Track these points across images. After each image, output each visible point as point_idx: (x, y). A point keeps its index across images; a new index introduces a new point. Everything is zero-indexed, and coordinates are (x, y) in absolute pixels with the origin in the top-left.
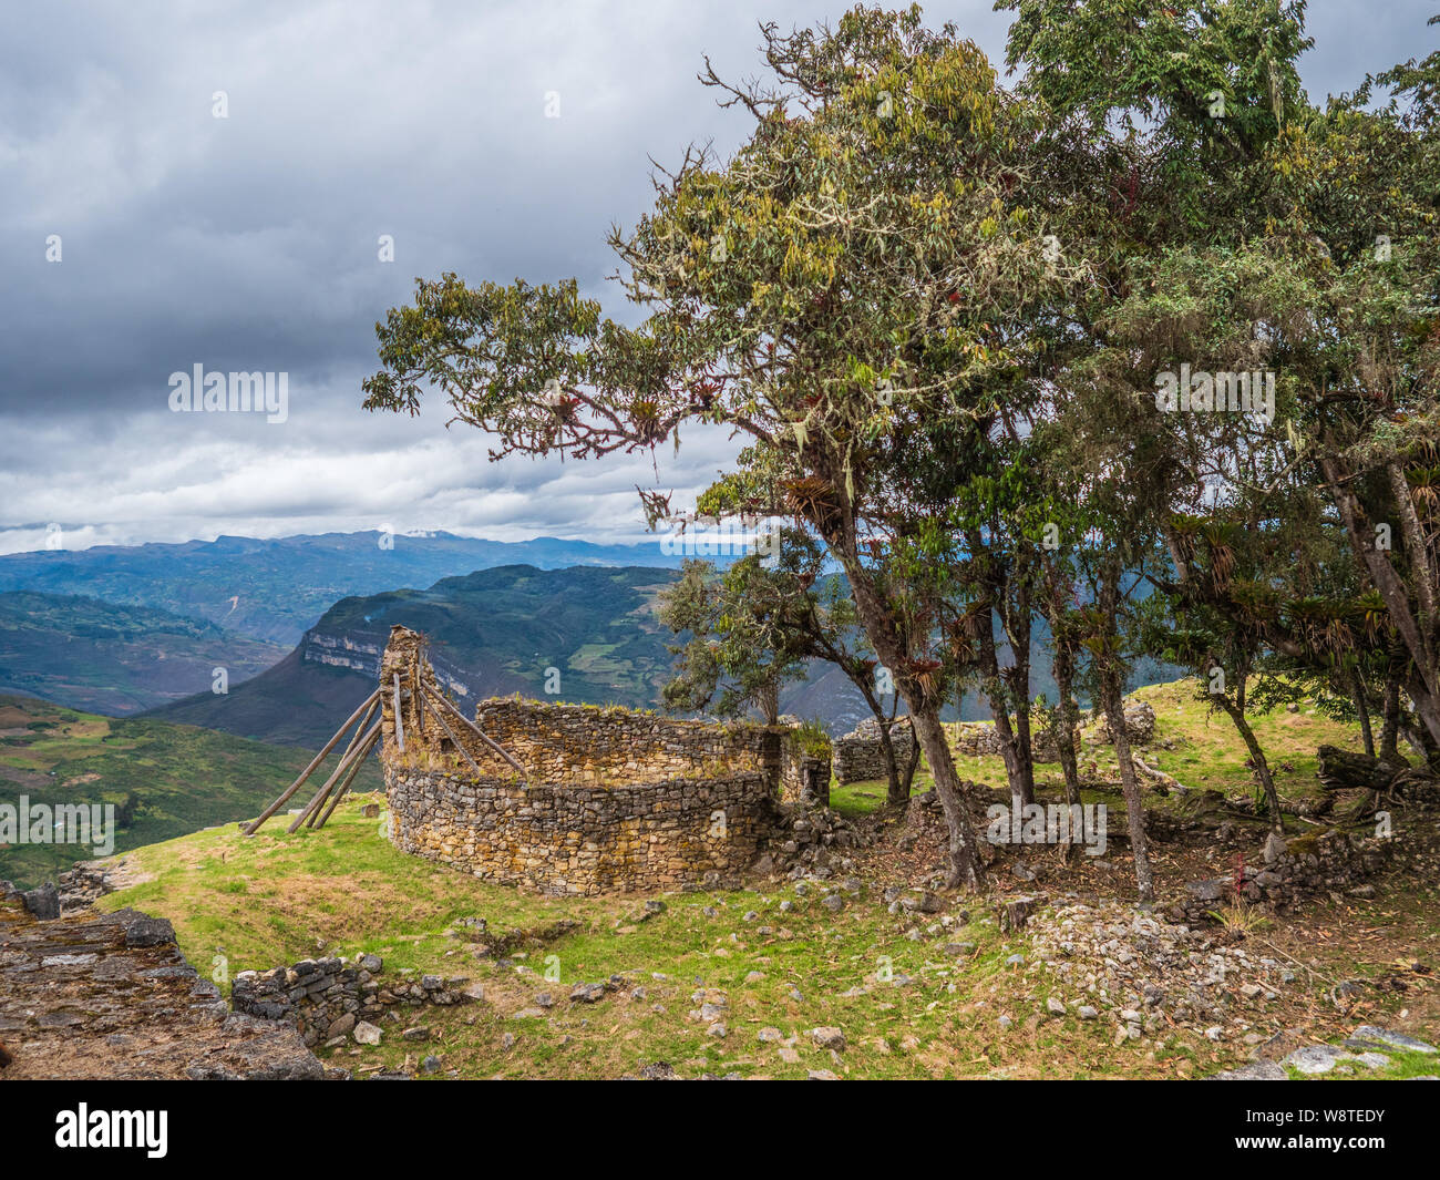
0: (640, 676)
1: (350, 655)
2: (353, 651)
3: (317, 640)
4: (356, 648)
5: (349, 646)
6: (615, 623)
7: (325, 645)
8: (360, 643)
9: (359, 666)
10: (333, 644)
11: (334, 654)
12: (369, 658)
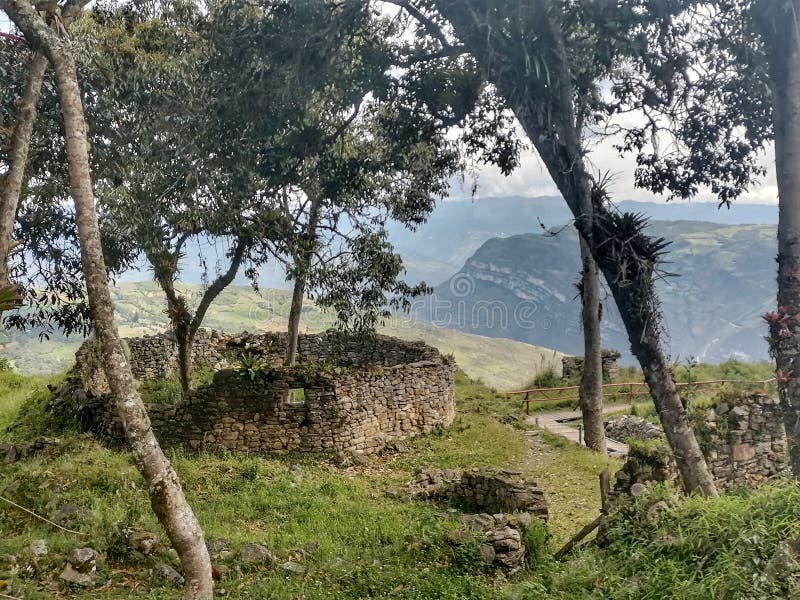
2: (496, 272)
3: (474, 263)
4: (498, 270)
5: (493, 268)
7: (479, 267)
8: (500, 267)
9: (499, 281)
10: (484, 266)
11: (484, 273)
12: (505, 276)
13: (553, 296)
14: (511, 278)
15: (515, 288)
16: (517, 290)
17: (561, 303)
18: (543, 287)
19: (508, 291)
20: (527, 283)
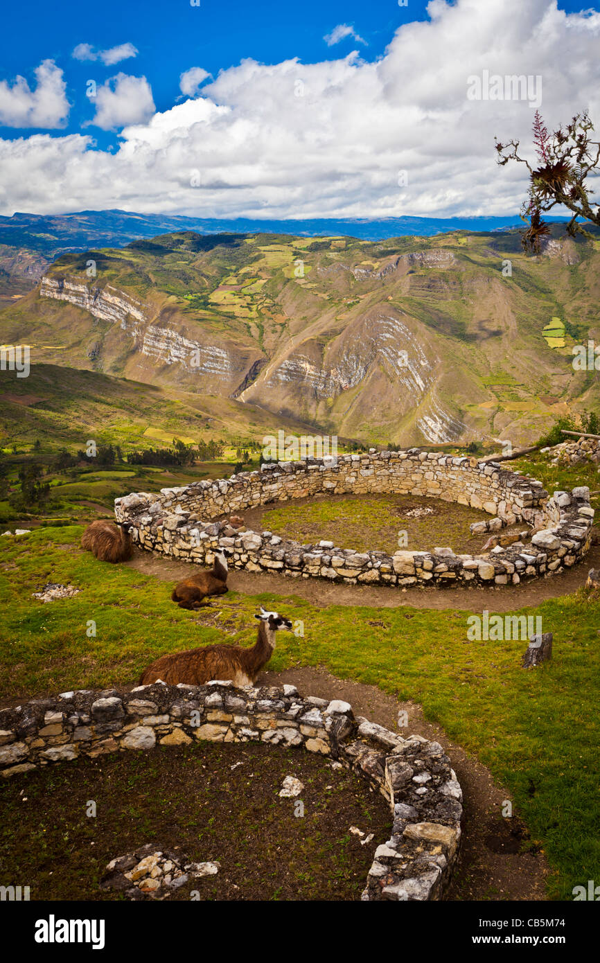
0: (255, 307)
1: (68, 292)
2: (70, 290)
4: (72, 288)
6: (244, 271)
7: (52, 286)
8: (74, 285)
9: (74, 300)
11: (58, 292)
12: (78, 294)
14: (86, 296)
15: (91, 306)
16: (93, 309)
17: (138, 320)
18: (119, 305)
19: (84, 310)
20: (102, 302)
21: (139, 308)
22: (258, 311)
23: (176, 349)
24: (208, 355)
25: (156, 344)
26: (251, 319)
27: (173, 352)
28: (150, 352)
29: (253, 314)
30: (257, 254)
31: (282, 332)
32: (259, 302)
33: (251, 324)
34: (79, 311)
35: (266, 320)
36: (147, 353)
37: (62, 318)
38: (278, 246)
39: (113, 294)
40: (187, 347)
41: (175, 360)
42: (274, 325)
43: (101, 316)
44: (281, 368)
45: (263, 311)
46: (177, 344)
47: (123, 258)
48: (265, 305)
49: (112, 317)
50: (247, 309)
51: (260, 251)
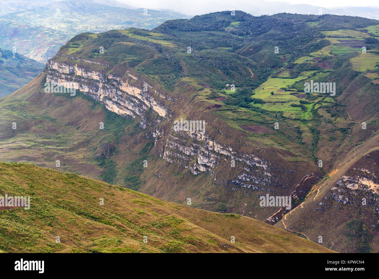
0: (310, 106)
1: (79, 79)
2: (80, 77)
3: (55, 66)
4: (84, 75)
5: (79, 72)
6: (300, 61)
7: (61, 71)
8: (87, 71)
9: (86, 89)
10: (67, 70)
11: (67, 79)
12: (91, 83)
13: (151, 109)
14: (101, 85)
15: (106, 98)
16: (108, 102)
17: (161, 118)
18: (140, 97)
19: (96, 103)
20: (120, 93)
21: (162, 104)
22: (314, 112)
23: (204, 155)
24: (245, 165)
25: (181, 149)
26: (304, 121)
27: (202, 160)
28: (172, 158)
29: (307, 116)
30: (319, 40)
31: (343, 140)
32: (316, 101)
33: (304, 127)
34: (91, 104)
35: (323, 123)
36: (168, 160)
37: (69, 111)
38: (349, 31)
39: (132, 84)
40: (218, 154)
41: (202, 169)
42: (333, 131)
43: (116, 109)
44: (337, 186)
45: (321, 112)
46: (207, 149)
47: (150, 40)
48: (324, 104)
49: (128, 113)
50: (299, 109)
51: (325, 37)
